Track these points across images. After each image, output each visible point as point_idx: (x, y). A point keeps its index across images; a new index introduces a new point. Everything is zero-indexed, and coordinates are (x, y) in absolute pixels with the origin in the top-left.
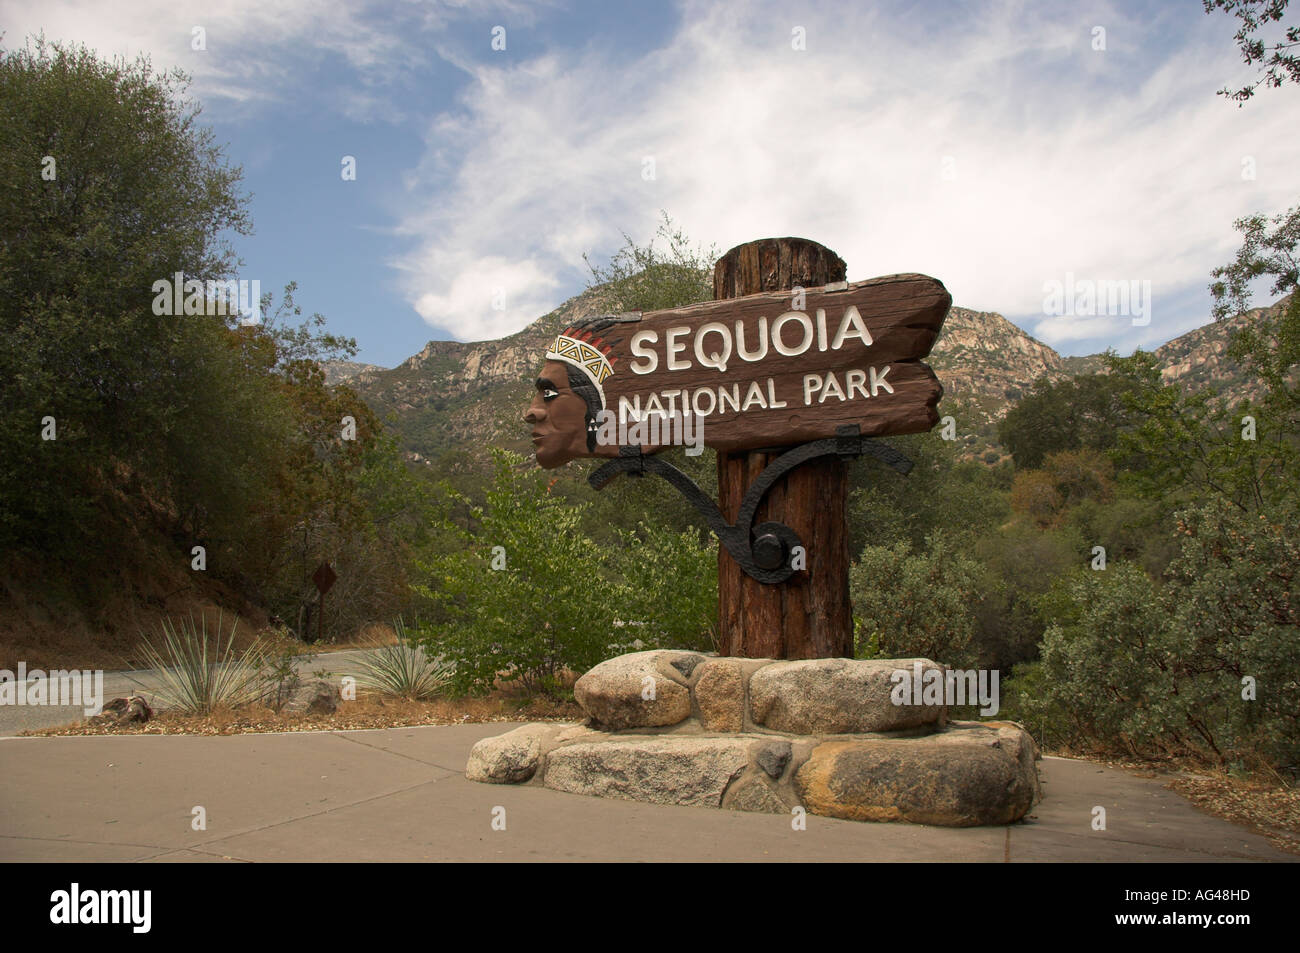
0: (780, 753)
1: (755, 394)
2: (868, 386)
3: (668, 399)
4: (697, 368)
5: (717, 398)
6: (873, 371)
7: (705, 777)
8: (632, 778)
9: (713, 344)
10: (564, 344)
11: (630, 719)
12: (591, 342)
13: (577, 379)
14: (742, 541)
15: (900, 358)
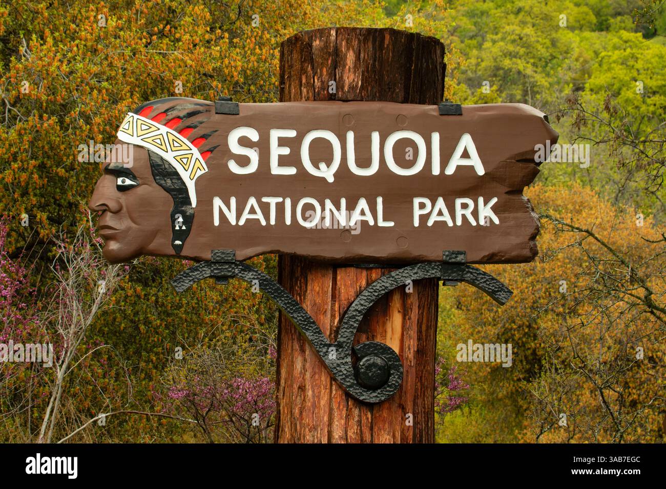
1: (363, 210)
2: (475, 213)
3: (268, 204)
4: (303, 175)
5: (323, 209)
6: (481, 200)
9: (321, 152)
10: (145, 128)
12: (180, 131)
13: (161, 170)
14: (343, 359)
15: (507, 190)
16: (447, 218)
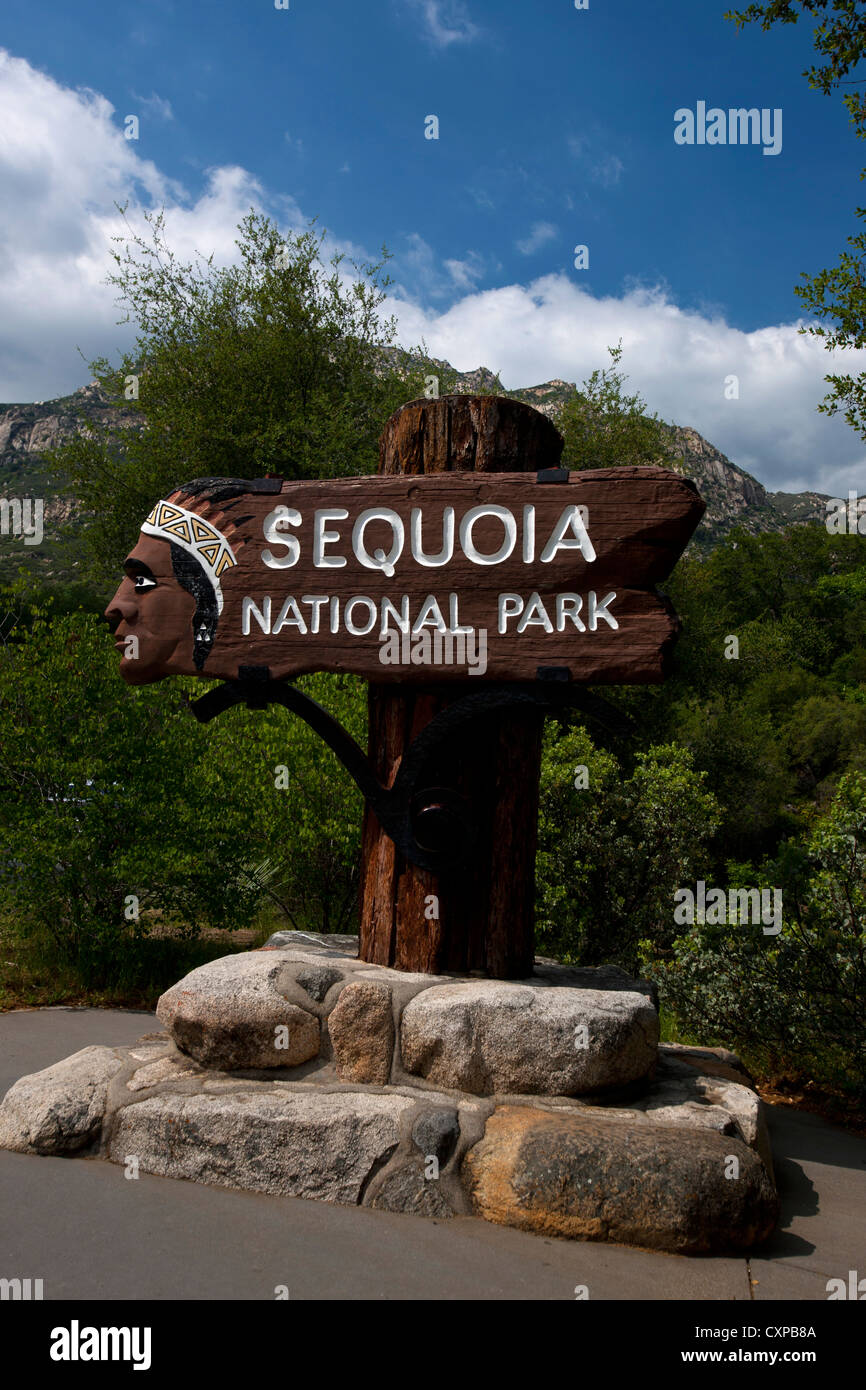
0: (446, 1128)
1: (431, 612)
2: (585, 616)
3: (310, 607)
4: (355, 568)
5: (380, 612)
6: (593, 597)
7: (339, 1160)
8: (239, 1155)
9: (379, 538)
10: (168, 514)
11: (235, 1056)
12: (208, 516)
13: (184, 566)
16: (545, 622)
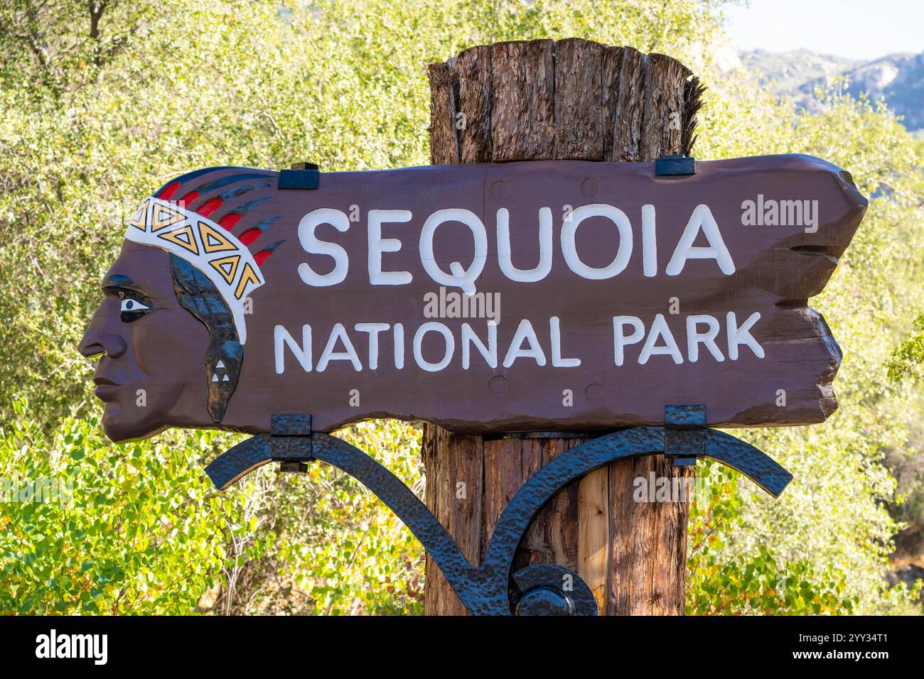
1: (526, 340)
2: (722, 340)
3: (366, 335)
4: (422, 284)
5: (458, 342)
6: (731, 317)
10: (163, 216)
12: (220, 220)
13: (191, 286)
14: (494, 595)
15: (778, 299)
16: (672, 349)
